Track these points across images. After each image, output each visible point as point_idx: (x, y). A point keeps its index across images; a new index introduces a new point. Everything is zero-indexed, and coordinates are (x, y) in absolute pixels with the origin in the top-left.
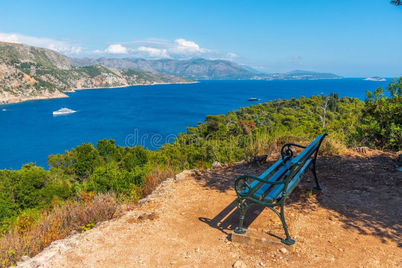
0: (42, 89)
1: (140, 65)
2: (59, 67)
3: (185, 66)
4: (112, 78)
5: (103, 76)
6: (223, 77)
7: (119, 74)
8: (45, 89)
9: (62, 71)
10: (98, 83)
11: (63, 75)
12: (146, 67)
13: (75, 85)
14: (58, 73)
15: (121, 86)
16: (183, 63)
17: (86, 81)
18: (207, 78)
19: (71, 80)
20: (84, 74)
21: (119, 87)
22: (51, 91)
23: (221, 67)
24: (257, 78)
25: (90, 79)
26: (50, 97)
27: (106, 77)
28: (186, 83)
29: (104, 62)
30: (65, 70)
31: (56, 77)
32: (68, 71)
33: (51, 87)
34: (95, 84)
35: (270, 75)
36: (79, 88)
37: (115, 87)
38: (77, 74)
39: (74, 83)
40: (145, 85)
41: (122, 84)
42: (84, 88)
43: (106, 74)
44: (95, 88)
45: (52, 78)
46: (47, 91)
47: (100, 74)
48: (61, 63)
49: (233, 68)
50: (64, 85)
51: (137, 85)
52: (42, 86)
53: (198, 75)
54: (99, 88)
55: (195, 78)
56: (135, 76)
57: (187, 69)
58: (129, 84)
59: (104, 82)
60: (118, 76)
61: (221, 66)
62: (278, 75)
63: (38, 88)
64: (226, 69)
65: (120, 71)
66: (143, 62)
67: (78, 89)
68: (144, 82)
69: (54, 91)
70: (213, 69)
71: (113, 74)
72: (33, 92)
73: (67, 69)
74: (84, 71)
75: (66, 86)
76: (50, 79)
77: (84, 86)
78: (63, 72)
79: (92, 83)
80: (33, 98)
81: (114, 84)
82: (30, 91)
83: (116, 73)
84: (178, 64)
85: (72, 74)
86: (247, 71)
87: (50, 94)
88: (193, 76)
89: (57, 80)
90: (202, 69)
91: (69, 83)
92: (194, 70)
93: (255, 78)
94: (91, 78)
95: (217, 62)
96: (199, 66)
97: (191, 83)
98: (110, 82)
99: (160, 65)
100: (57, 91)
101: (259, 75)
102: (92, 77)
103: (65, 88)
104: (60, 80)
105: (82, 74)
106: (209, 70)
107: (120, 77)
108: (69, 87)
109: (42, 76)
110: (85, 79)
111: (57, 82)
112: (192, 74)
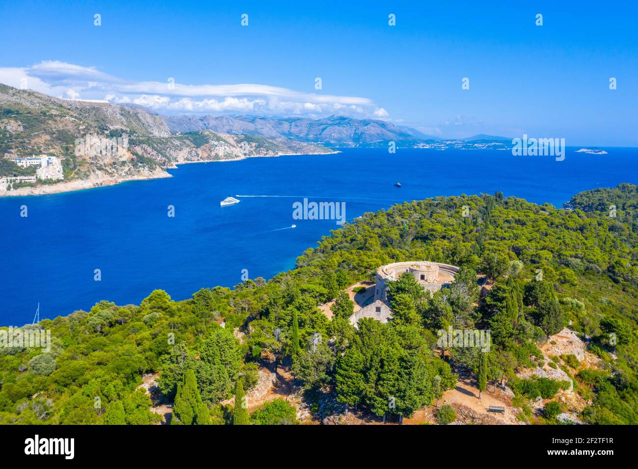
0: (140, 167)
1: (259, 127)
2: (156, 133)
3: (322, 127)
4: (223, 148)
5: (212, 145)
6: (375, 143)
7: (232, 141)
8: (144, 167)
9: (160, 139)
10: (206, 155)
11: (161, 144)
12: (267, 128)
13: (176, 158)
14: (155, 143)
15: (236, 159)
16: (319, 123)
17: (190, 153)
18: (352, 145)
19: (172, 152)
20: (188, 142)
21: (233, 160)
22: (151, 169)
23: (373, 130)
24: (424, 146)
25: (194, 149)
26: (151, 177)
27: (216, 146)
28: (322, 153)
29: (210, 121)
30: (163, 138)
31: (153, 148)
32: (166, 139)
33: (150, 164)
34: (201, 156)
35: (441, 142)
36: (181, 161)
37: (227, 160)
38: (177, 143)
39: (174, 155)
40: (266, 156)
41: (237, 156)
42: (187, 162)
43: (216, 143)
44: (202, 161)
45: (149, 149)
46: (146, 168)
47: (207, 142)
48: (159, 128)
49: (389, 131)
50: (163, 159)
51: (256, 156)
52: (141, 163)
53: (339, 140)
54: (206, 161)
55: (336, 145)
56: (254, 144)
57: (324, 132)
58: (245, 154)
59: (213, 154)
60: (230, 144)
61: (372, 128)
62: (453, 142)
63: (135, 165)
64: (379, 132)
65: (233, 138)
66: (262, 122)
67: (179, 163)
68: (266, 153)
69: (155, 170)
70: (362, 133)
71: (225, 141)
72: (129, 170)
73: (166, 136)
74: (187, 138)
75: (167, 160)
76: (146, 151)
77: (187, 159)
78: (161, 141)
79: (198, 155)
80: (129, 178)
81: (226, 156)
82: (126, 169)
83: (228, 140)
84: (312, 124)
85: (172, 143)
86: (409, 135)
87: (150, 173)
88: (332, 142)
89: (155, 153)
90: (345, 132)
91: (168, 155)
92: (335, 133)
93: (421, 146)
94: (197, 148)
95: (366, 123)
96: (341, 128)
97: (330, 153)
98: (221, 154)
99: (286, 127)
100: (158, 169)
101: (427, 142)
102: (198, 146)
103: (164, 163)
104: (159, 152)
105: (185, 143)
106: (355, 134)
107: (234, 146)
108: (170, 161)
109: (137, 147)
110: (188, 149)
111: (155, 154)
112: (331, 139)
